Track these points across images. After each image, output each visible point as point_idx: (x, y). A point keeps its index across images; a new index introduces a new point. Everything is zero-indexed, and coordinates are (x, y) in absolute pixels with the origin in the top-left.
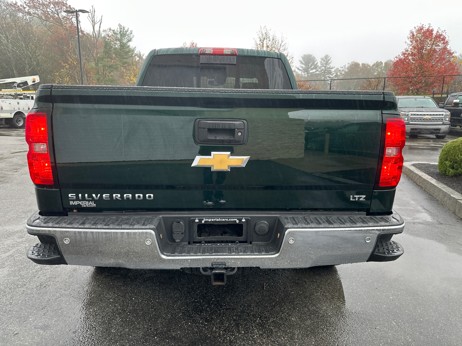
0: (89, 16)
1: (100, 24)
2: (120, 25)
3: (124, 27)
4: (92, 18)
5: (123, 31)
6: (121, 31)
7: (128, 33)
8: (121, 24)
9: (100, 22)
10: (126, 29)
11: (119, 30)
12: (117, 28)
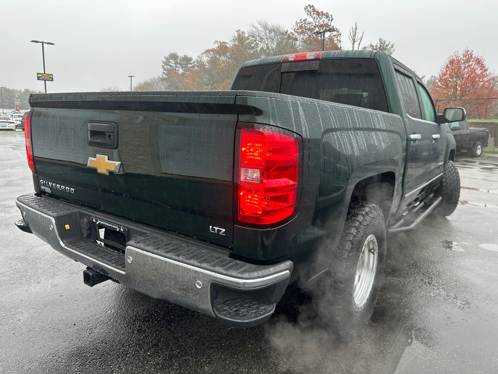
0: (350, 35)
1: (360, 41)
2: (381, 40)
3: (384, 42)
4: (353, 36)
5: (383, 46)
6: (381, 46)
7: (388, 47)
8: (382, 38)
9: (360, 40)
10: (387, 43)
11: (379, 45)
12: (377, 43)
